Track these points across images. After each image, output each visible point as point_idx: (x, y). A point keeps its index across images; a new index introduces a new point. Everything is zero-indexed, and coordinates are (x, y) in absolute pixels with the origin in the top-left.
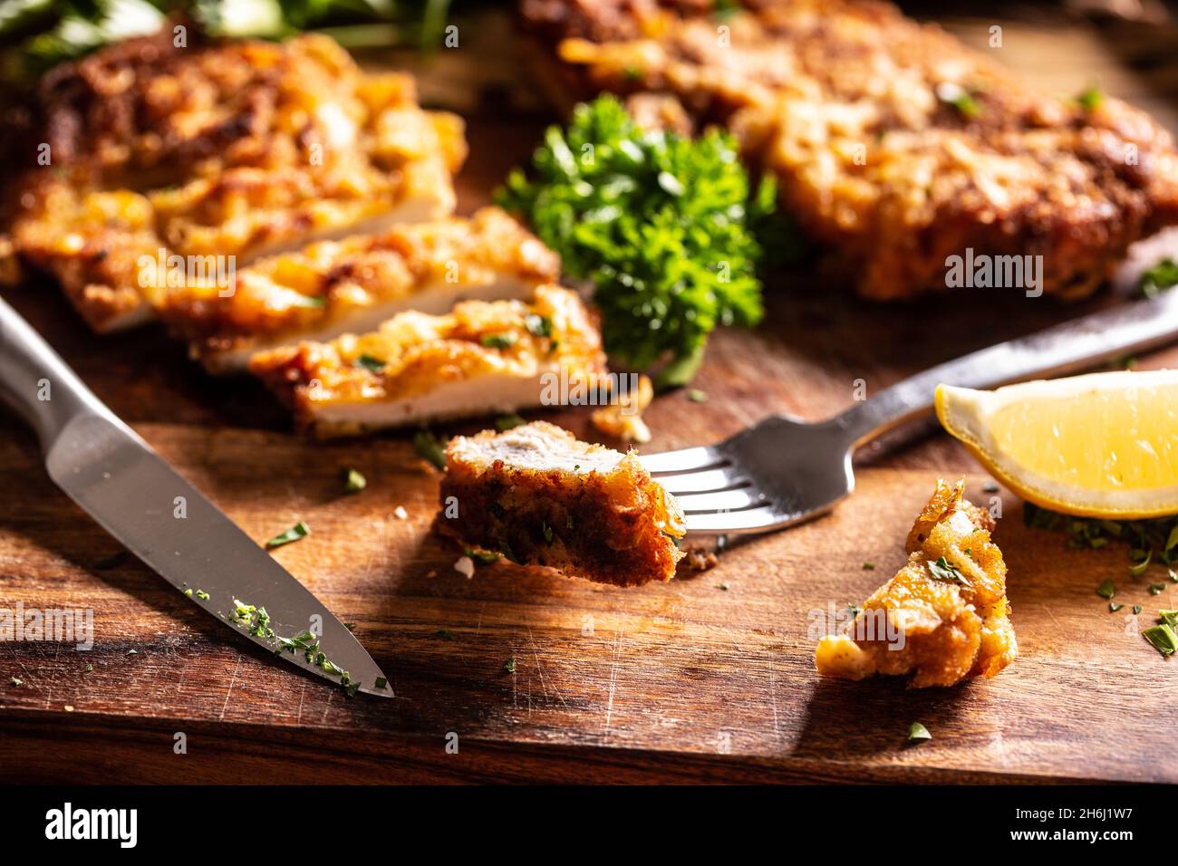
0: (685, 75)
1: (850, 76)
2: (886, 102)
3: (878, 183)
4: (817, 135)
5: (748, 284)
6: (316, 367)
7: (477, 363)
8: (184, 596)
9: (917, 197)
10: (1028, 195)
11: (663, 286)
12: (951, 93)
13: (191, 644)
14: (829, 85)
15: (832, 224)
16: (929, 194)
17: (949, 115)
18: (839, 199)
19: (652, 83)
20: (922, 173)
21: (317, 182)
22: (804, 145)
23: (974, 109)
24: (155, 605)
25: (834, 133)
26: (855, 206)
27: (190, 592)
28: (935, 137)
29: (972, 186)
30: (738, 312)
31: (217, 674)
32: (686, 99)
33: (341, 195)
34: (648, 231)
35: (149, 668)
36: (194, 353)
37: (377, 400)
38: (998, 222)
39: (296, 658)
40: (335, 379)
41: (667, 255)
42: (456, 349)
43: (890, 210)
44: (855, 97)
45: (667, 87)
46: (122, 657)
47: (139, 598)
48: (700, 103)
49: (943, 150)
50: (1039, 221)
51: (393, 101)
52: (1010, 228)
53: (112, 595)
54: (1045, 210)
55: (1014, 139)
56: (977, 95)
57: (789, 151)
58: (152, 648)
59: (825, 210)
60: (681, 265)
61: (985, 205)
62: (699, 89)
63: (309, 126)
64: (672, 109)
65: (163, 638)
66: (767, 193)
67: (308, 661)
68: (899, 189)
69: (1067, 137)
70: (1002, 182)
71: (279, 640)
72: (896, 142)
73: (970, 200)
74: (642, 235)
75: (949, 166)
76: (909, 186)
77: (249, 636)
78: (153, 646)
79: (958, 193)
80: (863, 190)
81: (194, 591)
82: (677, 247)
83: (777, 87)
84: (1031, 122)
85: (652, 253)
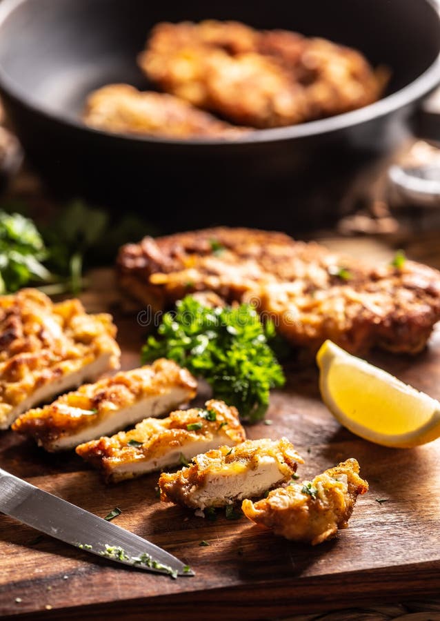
0: (213, 282)
1: (286, 271)
2: (306, 278)
3: (321, 314)
4: (284, 298)
5: (276, 367)
6: (110, 448)
7: (186, 437)
8: (80, 549)
9: (341, 318)
10: (390, 308)
11: (242, 376)
12: (335, 271)
13: (91, 569)
14: (278, 275)
15: (305, 336)
16: (346, 315)
17: (336, 280)
18: (304, 324)
19: (199, 287)
20: (339, 306)
21: (56, 354)
22: (280, 303)
23: (347, 276)
24: (66, 556)
25: (291, 296)
26: (313, 326)
27: (81, 546)
28: (336, 290)
29: (364, 308)
30: (275, 382)
31: (109, 580)
32: (218, 291)
33: (70, 357)
34: (229, 354)
35: (77, 583)
36: (40, 444)
37: (141, 460)
38: (382, 323)
39: (143, 565)
40: (120, 453)
41: (240, 362)
42: (176, 432)
43: (331, 325)
44: (292, 279)
45: (206, 288)
46: (62, 581)
47: (57, 554)
48: (225, 292)
49: (344, 296)
50: (400, 318)
51: (73, 313)
52: (387, 324)
53: (43, 555)
54: (401, 313)
55: (372, 286)
56: (346, 270)
57: (274, 307)
58: (74, 574)
59: (300, 330)
60: (247, 366)
61: (374, 316)
62: (222, 286)
63: (42, 330)
64: (214, 297)
65: (77, 569)
66: (271, 328)
67: (149, 566)
68: (332, 315)
69: (395, 281)
70: (377, 304)
71: (133, 559)
72: (320, 296)
73: (366, 315)
74: (226, 355)
75: (349, 302)
76: (336, 313)
77: (117, 561)
78: (73, 573)
79: (360, 312)
80: (314, 318)
81: (84, 546)
82: (244, 358)
83: (256, 280)
84: (374, 278)
85: (233, 363)
